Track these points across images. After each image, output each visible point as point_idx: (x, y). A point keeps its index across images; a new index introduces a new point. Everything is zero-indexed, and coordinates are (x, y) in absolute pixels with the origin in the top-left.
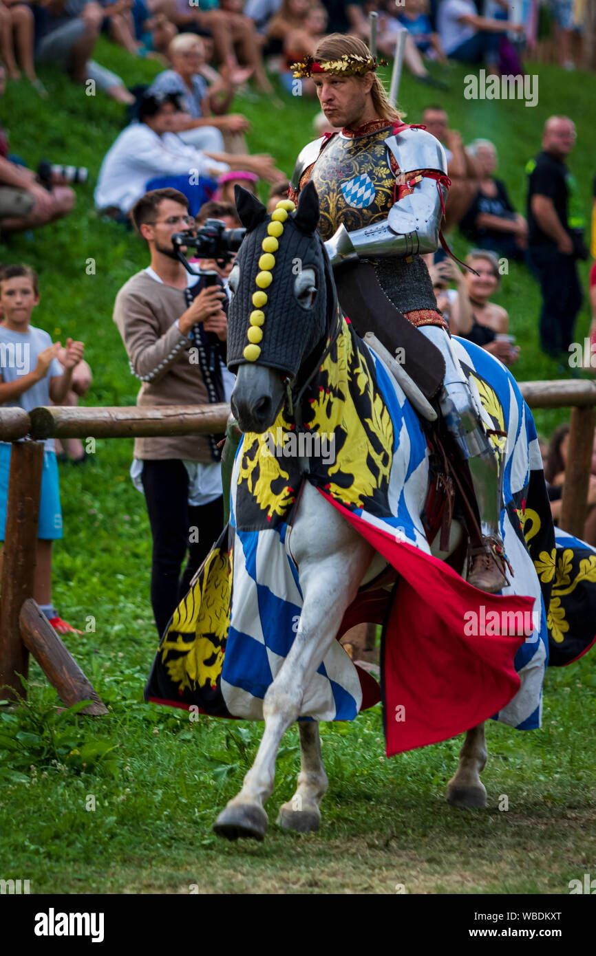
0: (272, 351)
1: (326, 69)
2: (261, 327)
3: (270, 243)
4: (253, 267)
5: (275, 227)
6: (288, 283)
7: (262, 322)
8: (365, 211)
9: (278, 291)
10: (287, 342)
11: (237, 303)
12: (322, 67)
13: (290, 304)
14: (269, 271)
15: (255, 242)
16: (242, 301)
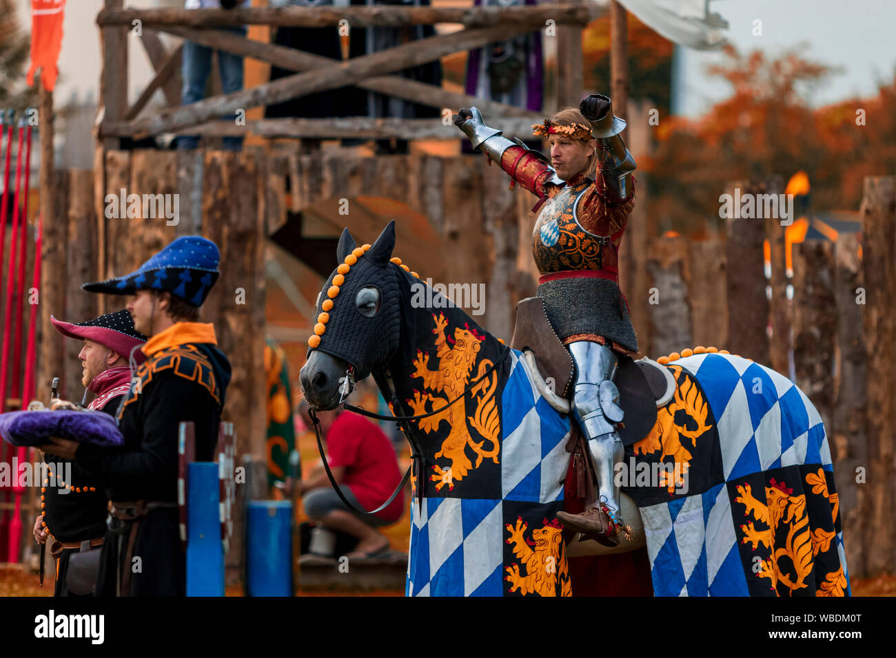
1: (556, 131)
2: (325, 324)
8: (552, 249)
12: (554, 129)
13: (350, 310)
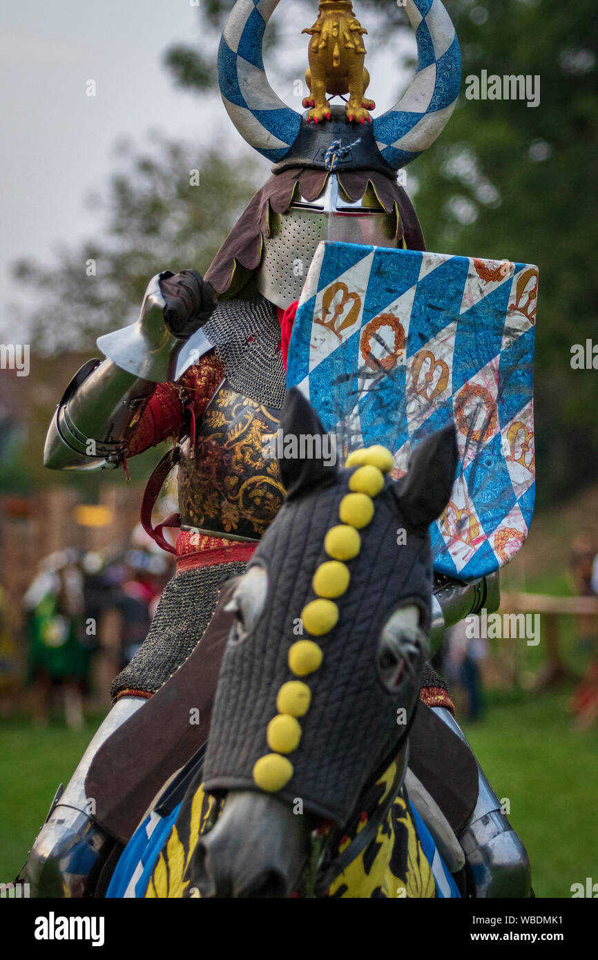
0: (312, 774)
2: (300, 720)
3: (342, 539)
4: (299, 583)
5: (356, 506)
6: (367, 632)
7: (302, 709)
9: (344, 647)
10: (344, 758)
11: (252, 654)
14: (333, 600)
15: (308, 529)
16: (264, 652)
